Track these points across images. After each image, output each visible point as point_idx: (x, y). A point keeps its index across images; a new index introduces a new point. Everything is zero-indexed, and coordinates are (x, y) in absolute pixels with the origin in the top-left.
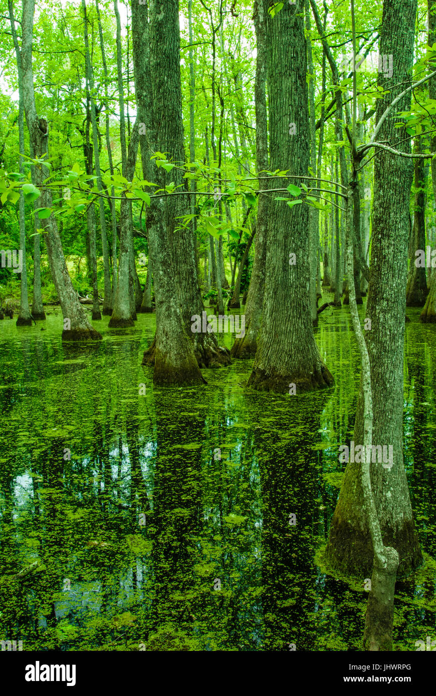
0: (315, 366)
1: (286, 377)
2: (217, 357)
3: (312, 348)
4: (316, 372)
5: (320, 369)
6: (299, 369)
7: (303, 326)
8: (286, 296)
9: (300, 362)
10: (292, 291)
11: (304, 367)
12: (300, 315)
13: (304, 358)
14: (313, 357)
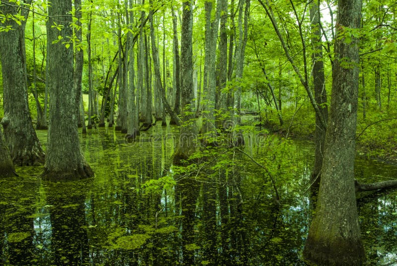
0: (79, 165)
1: (58, 172)
2: (39, 159)
3: (77, 154)
4: (79, 169)
5: (82, 167)
6: (67, 167)
7: (70, 141)
8: (59, 123)
9: (67, 163)
10: (62, 120)
11: (70, 166)
12: (68, 134)
13: (70, 160)
14: (78, 159)
